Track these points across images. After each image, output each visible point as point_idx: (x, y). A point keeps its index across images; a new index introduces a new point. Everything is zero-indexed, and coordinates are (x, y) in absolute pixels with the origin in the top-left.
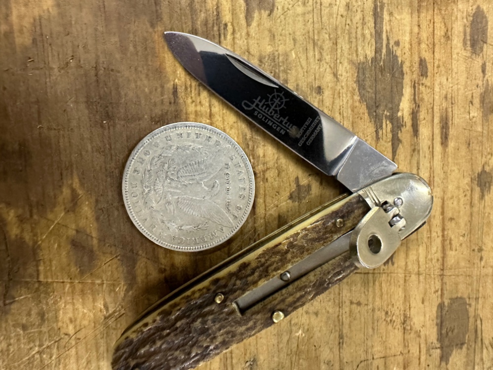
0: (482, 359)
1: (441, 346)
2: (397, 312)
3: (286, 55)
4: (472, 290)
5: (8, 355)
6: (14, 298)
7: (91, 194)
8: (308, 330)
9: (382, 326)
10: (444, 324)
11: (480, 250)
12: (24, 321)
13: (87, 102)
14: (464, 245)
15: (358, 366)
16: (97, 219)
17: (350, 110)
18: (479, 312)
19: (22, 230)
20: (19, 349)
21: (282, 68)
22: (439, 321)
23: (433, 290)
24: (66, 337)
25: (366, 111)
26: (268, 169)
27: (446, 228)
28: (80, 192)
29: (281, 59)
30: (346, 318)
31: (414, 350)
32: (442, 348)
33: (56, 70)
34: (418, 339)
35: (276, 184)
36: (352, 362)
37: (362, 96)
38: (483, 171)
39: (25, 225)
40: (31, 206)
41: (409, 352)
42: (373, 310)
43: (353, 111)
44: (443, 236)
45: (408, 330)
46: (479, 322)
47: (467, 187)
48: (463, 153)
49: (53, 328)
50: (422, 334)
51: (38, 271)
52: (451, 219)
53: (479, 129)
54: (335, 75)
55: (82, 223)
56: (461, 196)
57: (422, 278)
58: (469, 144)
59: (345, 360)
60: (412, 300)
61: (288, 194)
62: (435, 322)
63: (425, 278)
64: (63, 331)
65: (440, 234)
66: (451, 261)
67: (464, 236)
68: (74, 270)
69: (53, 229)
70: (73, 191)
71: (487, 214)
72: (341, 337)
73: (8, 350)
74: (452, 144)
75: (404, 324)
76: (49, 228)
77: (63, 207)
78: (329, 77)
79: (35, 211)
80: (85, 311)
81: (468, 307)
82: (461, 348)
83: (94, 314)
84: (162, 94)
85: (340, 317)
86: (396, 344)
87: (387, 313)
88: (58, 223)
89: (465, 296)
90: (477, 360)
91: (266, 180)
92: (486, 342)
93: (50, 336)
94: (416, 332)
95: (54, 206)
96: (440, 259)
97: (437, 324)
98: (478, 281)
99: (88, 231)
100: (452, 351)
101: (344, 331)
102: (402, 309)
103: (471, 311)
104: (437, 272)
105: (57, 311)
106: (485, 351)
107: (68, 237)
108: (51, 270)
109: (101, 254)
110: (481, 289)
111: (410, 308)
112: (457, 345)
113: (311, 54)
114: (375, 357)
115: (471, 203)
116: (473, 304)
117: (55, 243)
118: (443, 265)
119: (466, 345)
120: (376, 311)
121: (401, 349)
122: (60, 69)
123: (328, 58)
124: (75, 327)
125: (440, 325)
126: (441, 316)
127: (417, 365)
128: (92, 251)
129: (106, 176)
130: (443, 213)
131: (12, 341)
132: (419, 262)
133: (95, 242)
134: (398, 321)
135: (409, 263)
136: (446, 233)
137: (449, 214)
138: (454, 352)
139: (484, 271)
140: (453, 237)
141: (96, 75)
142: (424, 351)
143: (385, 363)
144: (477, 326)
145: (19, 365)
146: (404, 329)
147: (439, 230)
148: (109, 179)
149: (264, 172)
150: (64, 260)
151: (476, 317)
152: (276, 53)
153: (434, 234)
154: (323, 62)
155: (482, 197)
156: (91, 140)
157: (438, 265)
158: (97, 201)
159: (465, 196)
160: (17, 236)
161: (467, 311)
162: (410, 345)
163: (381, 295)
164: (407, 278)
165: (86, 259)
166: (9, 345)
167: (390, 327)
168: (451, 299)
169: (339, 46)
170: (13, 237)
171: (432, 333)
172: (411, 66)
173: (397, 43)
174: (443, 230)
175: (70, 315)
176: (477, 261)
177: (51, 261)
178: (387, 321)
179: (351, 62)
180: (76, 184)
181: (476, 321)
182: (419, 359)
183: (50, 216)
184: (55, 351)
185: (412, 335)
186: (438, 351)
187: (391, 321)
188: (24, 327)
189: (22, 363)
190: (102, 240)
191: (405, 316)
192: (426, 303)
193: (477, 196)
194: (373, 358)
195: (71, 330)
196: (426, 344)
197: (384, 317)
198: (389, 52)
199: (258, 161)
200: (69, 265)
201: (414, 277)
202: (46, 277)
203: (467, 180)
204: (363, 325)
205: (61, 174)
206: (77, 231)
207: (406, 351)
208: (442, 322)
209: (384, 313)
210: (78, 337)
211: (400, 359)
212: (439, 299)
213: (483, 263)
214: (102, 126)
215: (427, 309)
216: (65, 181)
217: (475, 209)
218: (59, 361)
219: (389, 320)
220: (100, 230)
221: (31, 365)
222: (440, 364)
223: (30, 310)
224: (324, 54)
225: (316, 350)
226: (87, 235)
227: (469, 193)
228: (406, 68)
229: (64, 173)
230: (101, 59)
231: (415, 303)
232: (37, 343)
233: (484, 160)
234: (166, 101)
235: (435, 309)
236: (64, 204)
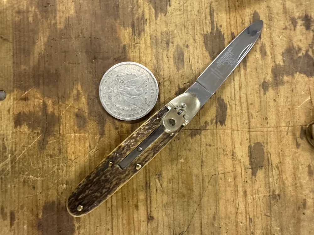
0: (273, 175)
1: (252, 167)
2: (229, 150)
3: (173, 32)
4: (264, 139)
5: (43, 170)
6: (48, 142)
7: (86, 92)
8: (186, 158)
9: (222, 157)
10: (252, 156)
11: (267, 119)
12: (51, 153)
13: (86, 52)
14: (259, 116)
15: (211, 178)
16: (88, 104)
17: (201, 55)
18: (269, 150)
19: (54, 109)
20: (48, 167)
21: (171, 37)
22: (250, 155)
23: (246, 139)
24: (70, 161)
25: (209, 55)
26: (165, 81)
27: (249, 108)
28: (81, 91)
29: (170, 33)
30: (204, 152)
31: (238, 169)
32: (252, 168)
33: (74, 39)
34: (240, 164)
35: (169, 88)
36: (208, 175)
37: (206, 48)
38: (264, 82)
39: (55, 107)
40: (59, 98)
41: (236, 170)
42: (217, 149)
43: (203, 55)
44: (248, 112)
45: (235, 159)
46: (269, 155)
47: (257, 89)
48: (254, 74)
49: (64, 157)
50: (242, 161)
51: (60, 128)
52: (251, 104)
53: (260, 62)
54: (194, 40)
55: (81, 106)
56: (255, 93)
57: (239, 132)
58: (256, 69)
59: (205, 174)
60: (236, 143)
61: (175, 92)
62: (248, 155)
63: (241, 133)
64: (69, 158)
65: (246, 111)
66: (253, 124)
67: (258, 112)
68: (76, 128)
69: (68, 109)
70: (78, 91)
71: (268, 102)
72: (202, 162)
73: (43, 168)
74: (248, 70)
75: (232, 156)
76: (66, 108)
77: (73, 99)
78: (192, 41)
79: (60, 100)
80: (80, 149)
81: (263, 147)
82: (262, 169)
83: (84, 150)
84: (119, 48)
85: (201, 152)
86: (230, 167)
87: (224, 150)
88: (70, 106)
89: (261, 142)
90: (270, 175)
91: (164, 86)
92: (274, 166)
93: (63, 161)
94: (239, 160)
95: (69, 97)
96: (248, 123)
97: (249, 156)
98: (267, 135)
99: (84, 109)
100: (257, 170)
101: (204, 160)
102: (231, 148)
103: (265, 149)
104: (247, 130)
105: (67, 148)
106: (274, 170)
107: (74, 113)
108: (66, 128)
109: (89, 120)
110: (269, 138)
111: (235, 147)
112: (260, 167)
113: (183, 31)
114: (220, 173)
115: (260, 97)
116: (266, 146)
117: (68, 115)
118: (249, 126)
119: (264, 167)
120: (219, 149)
121: (231, 169)
122: (76, 38)
123: (191, 32)
124: (75, 156)
125: (250, 157)
126: (251, 152)
127: (240, 178)
128: (85, 119)
129: (93, 84)
130: (247, 101)
131: (45, 163)
132: (237, 125)
133: (87, 114)
134: (230, 155)
135: (233, 125)
136: (249, 111)
137: (250, 102)
138: (258, 171)
139: (269, 129)
140: (253, 113)
141: (91, 41)
142: (243, 170)
143: (225, 177)
144: (268, 157)
145: (47, 176)
146: (233, 158)
147: (246, 109)
148: (94, 86)
149: (164, 82)
150: (72, 123)
151: (268, 152)
152: (168, 31)
153: (244, 111)
154: (189, 34)
155: (265, 94)
156: (87, 68)
157: (247, 126)
158: (88, 95)
159: (257, 93)
160: (51, 112)
161: (263, 149)
162: (236, 167)
163: (221, 141)
164: (233, 133)
165: (82, 123)
166: (44, 165)
167: (226, 157)
168: (254, 143)
169: (195, 28)
170: (50, 112)
171: (246, 161)
172: (228, 36)
173: (221, 26)
174: (248, 109)
175: (73, 150)
176: (265, 124)
177: (66, 124)
178: (224, 154)
179: (201, 34)
180: (80, 88)
181: (268, 154)
182: (241, 174)
183: (67, 103)
184: (65, 168)
185: (237, 162)
186: (251, 170)
187: (226, 154)
188: (51, 156)
189: (49, 174)
190: (90, 114)
191: (233, 152)
192: (243, 145)
193: (262, 92)
194: (218, 174)
195: (73, 157)
196: (244, 166)
197: (222, 152)
198: (217, 29)
199: (161, 77)
200: (74, 125)
201: (236, 132)
202: (63, 132)
203: (257, 86)
204: (212, 156)
205: (73, 83)
206: (79, 110)
207: (235, 170)
208: (251, 155)
209: (222, 150)
210: (76, 161)
211: (232, 174)
212: (249, 144)
213: (268, 125)
214: (92, 62)
215: (244, 148)
216: (74, 87)
217: (262, 99)
218: (67, 173)
219: (225, 153)
220: (89, 109)
221: (53, 176)
222: (252, 177)
223: (55, 148)
224: (189, 31)
225: (190, 169)
226: (83, 111)
227: (258, 92)
228: (225, 36)
229: (75, 83)
230: (93, 34)
231: (237, 145)
232: (57, 164)
233: (264, 76)
234: (121, 51)
235: (247, 148)
236: (74, 97)
